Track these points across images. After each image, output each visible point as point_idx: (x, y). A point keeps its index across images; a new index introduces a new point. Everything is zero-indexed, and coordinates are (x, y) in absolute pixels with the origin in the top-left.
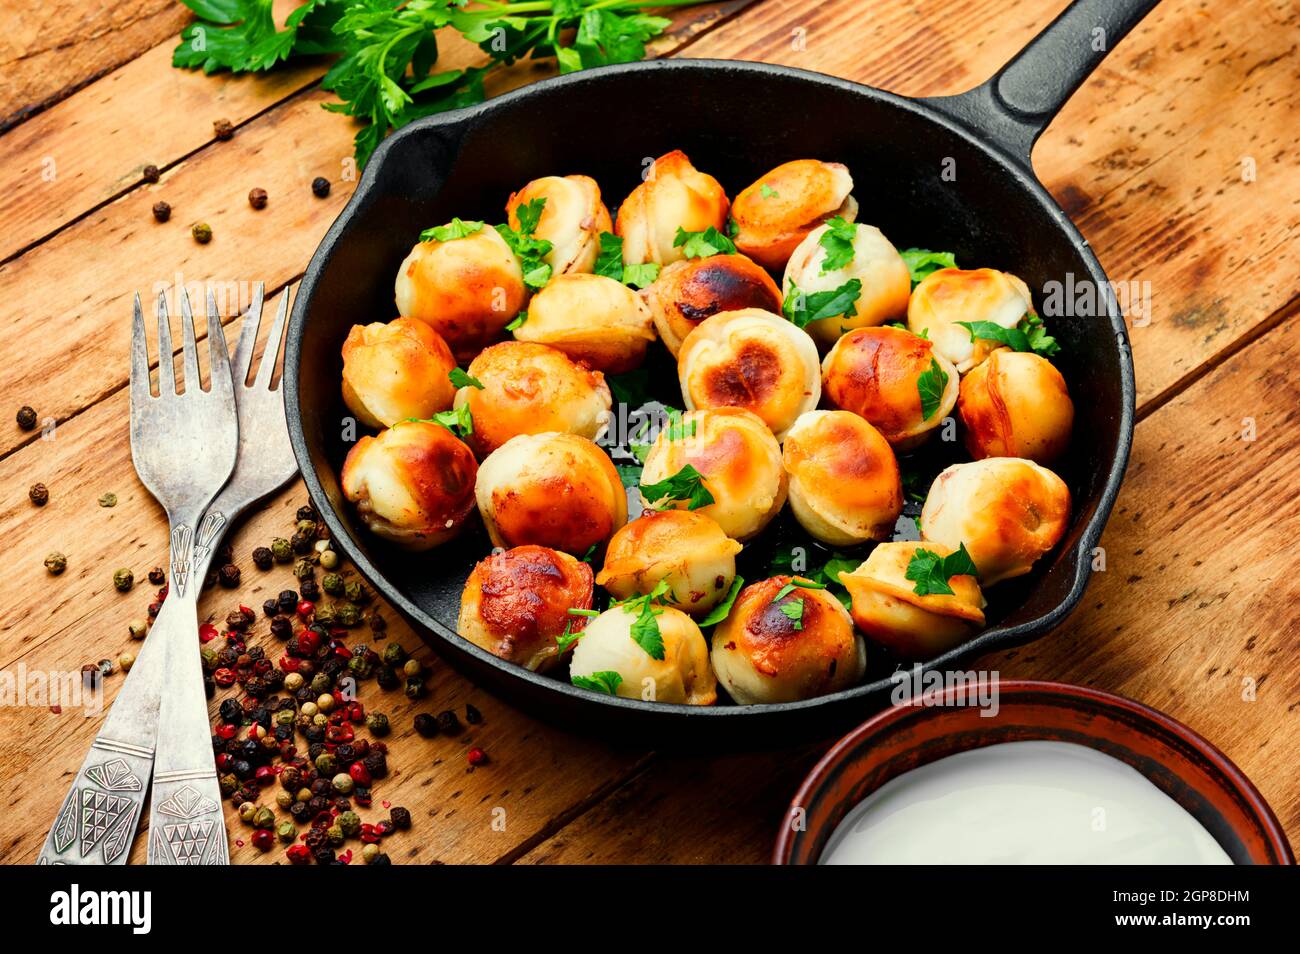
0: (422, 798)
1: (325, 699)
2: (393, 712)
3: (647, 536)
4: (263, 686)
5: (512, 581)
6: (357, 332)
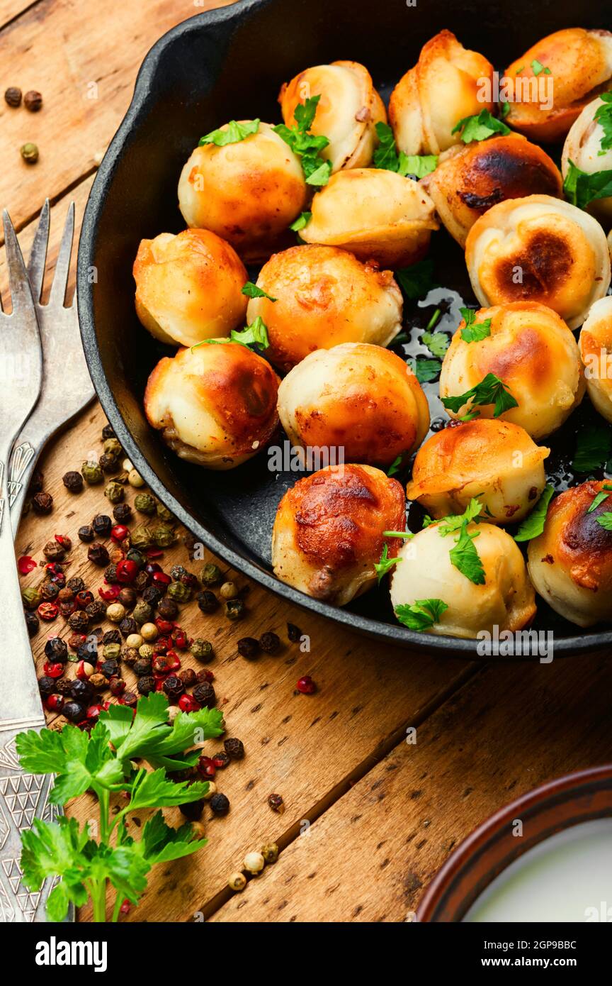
0: (253, 726)
1: (148, 628)
2: (216, 635)
3: (458, 453)
4: (86, 621)
5: (325, 510)
6: (146, 249)
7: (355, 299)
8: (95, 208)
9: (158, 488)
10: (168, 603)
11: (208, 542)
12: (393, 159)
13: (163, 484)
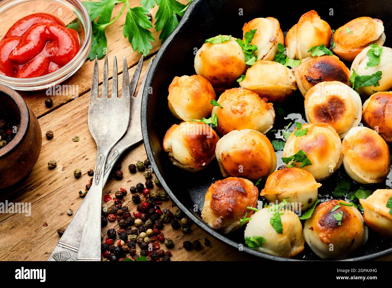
1: (149, 231)
2: (176, 238)
3: (282, 180)
4: (126, 224)
5: (224, 194)
6: (176, 80)
7: (254, 112)
8: (157, 61)
9: (158, 174)
10: (159, 222)
11: (173, 199)
12: (283, 59)
13: (160, 173)
